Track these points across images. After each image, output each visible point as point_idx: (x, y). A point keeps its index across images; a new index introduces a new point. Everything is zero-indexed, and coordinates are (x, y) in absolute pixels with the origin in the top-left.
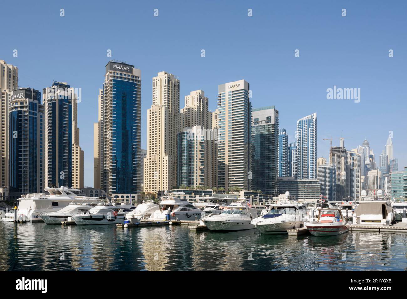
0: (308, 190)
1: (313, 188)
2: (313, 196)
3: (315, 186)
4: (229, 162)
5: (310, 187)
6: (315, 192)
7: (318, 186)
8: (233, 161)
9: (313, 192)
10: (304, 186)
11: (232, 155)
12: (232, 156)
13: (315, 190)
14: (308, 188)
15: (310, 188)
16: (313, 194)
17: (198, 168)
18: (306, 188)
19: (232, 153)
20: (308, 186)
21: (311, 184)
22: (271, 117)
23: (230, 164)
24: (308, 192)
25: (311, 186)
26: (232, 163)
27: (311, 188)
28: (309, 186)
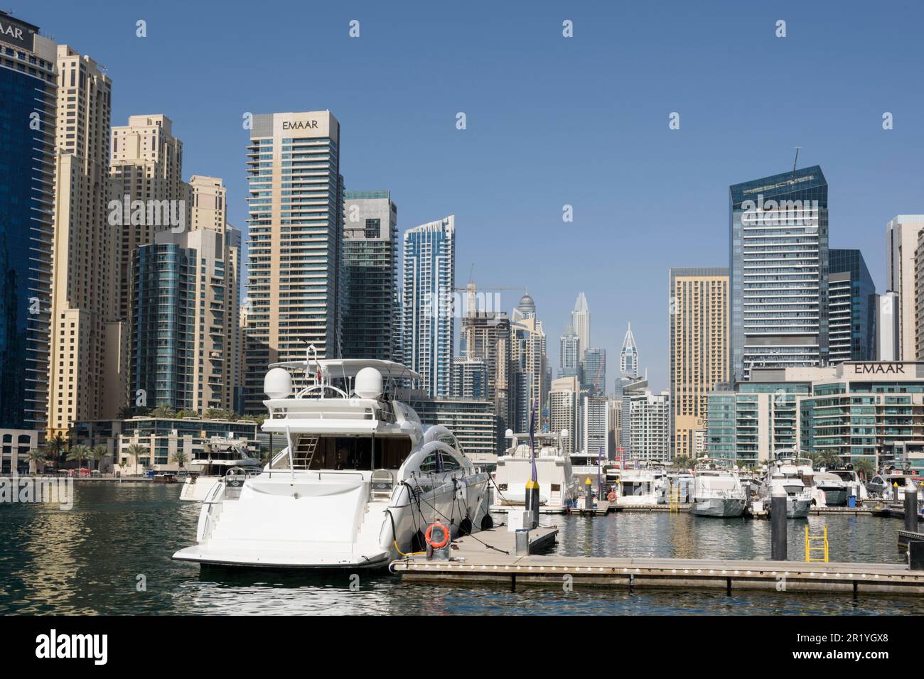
0: (463, 428)
1: (476, 423)
2: (476, 445)
3: (481, 417)
4: (282, 342)
5: (469, 420)
6: (481, 434)
7: (488, 417)
8: (294, 338)
9: (476, 434)
10: (455, 416)
11: (289, 320)
12: (292, 324)
13: (481, 428)
14: (463, 422)
15: (468, 422)
16: (476, 440)
17: (206, 354)
18: (459, 422)
19: (292, 316)
20: (464, 417)
21: (472, 411)
22: (379, 220)
23: (283, 346)
24: (463, 434)
25: (472, 417)
26: (291, 346)
27: (471, 422)
28: (466, 417)
